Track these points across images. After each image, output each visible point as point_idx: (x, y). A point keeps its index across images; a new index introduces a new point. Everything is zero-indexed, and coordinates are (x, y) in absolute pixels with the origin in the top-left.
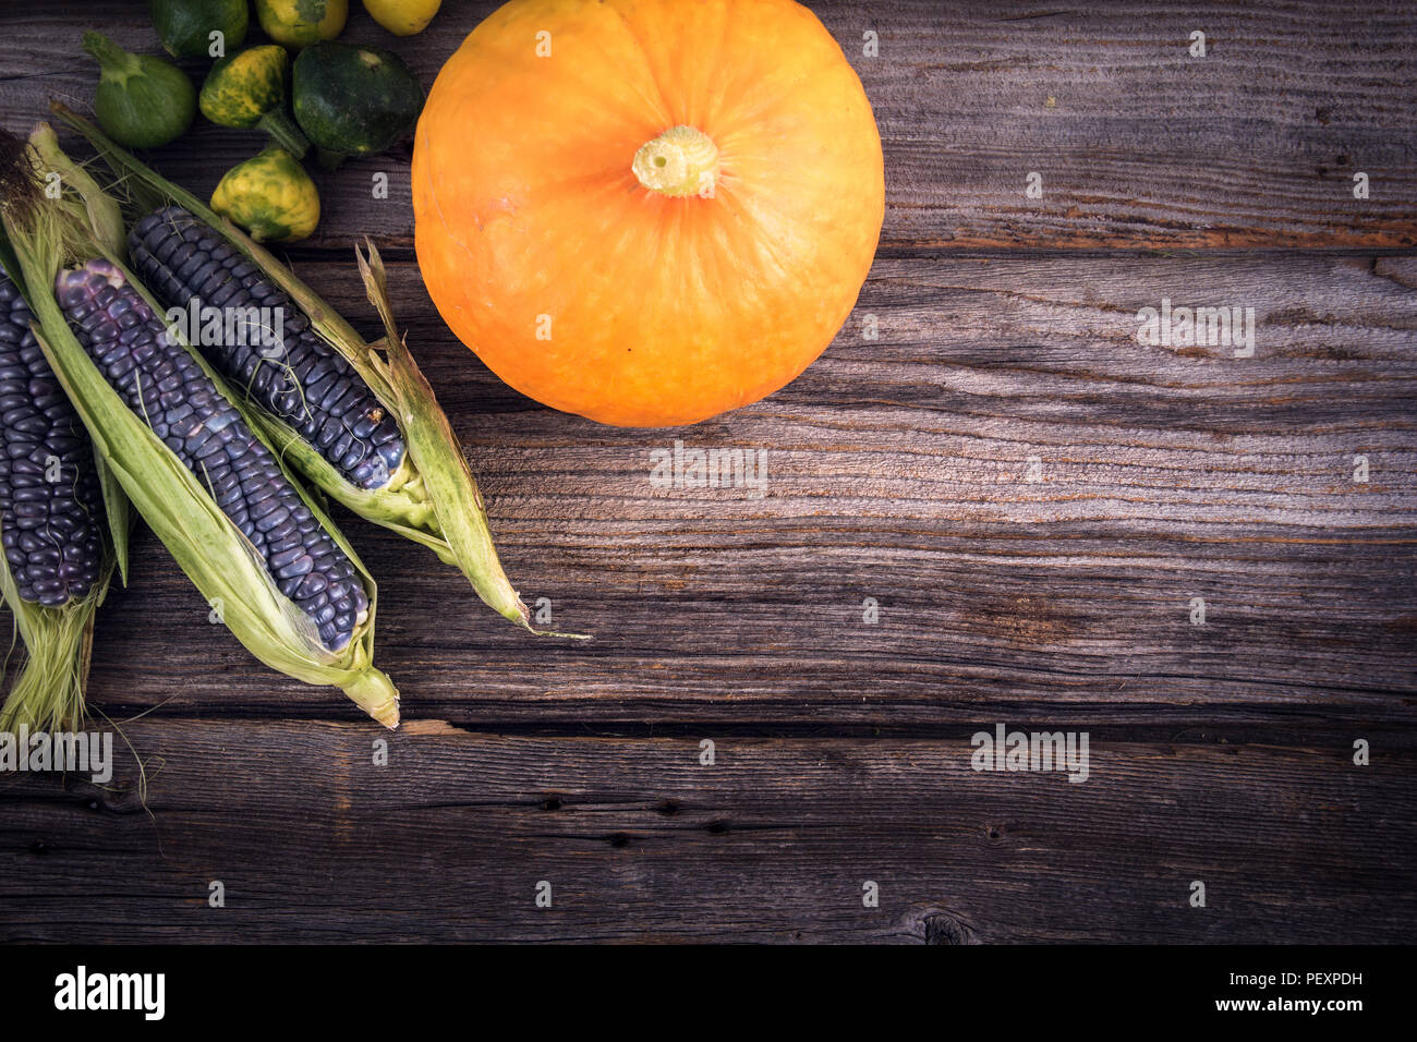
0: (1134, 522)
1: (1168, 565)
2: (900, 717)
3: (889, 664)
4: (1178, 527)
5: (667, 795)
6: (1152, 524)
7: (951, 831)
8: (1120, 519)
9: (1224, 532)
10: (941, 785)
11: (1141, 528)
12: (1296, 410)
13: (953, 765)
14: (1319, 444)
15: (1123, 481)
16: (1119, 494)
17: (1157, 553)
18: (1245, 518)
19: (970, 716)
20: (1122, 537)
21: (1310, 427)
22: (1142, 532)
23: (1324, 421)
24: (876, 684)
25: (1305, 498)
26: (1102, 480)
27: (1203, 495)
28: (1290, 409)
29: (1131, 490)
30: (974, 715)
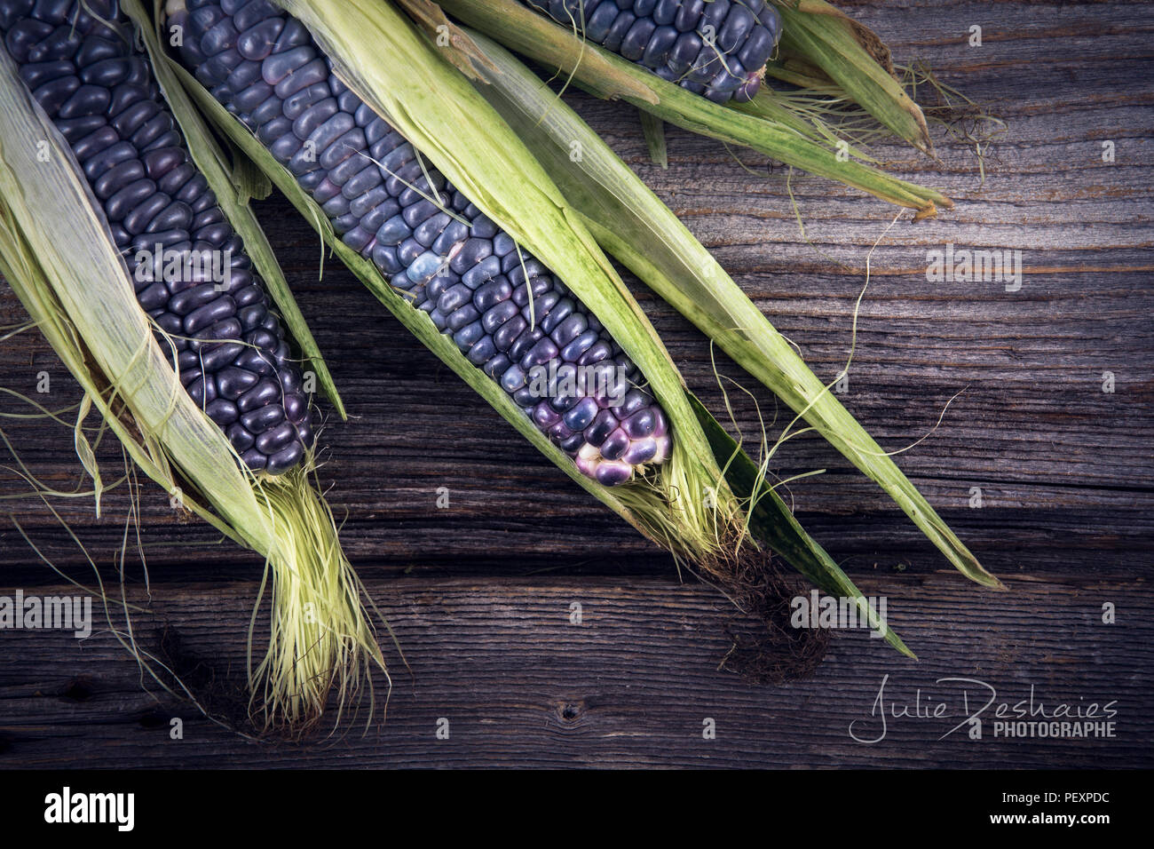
0: (767, 249)
1: (817, 309)
2: (429, 546)
3: (412, 464)
4: (834, 254)
5: (77, 671)
6: (793, 251)
7: (506, 710)
8: (747, 245)
9: (897, 261)
10: (488, 643)
11: (777, 257)
12: (998, 81)
13: (508, 611)
14: (1033, 129)
15: (751, 189)
16: (745, 208)
17: (801, 292)
18: (928, 240)
19: (536, 541)
20: (750, 270)
21: (1019, 105)
22: (778, 263)
23: (1039, 96)
24: (392, 495)
25: (1012, 208)
26: (719, 188)
27: (866, 207)
28: (989, 80)
29: (763, 202)
30: (539, 540)
